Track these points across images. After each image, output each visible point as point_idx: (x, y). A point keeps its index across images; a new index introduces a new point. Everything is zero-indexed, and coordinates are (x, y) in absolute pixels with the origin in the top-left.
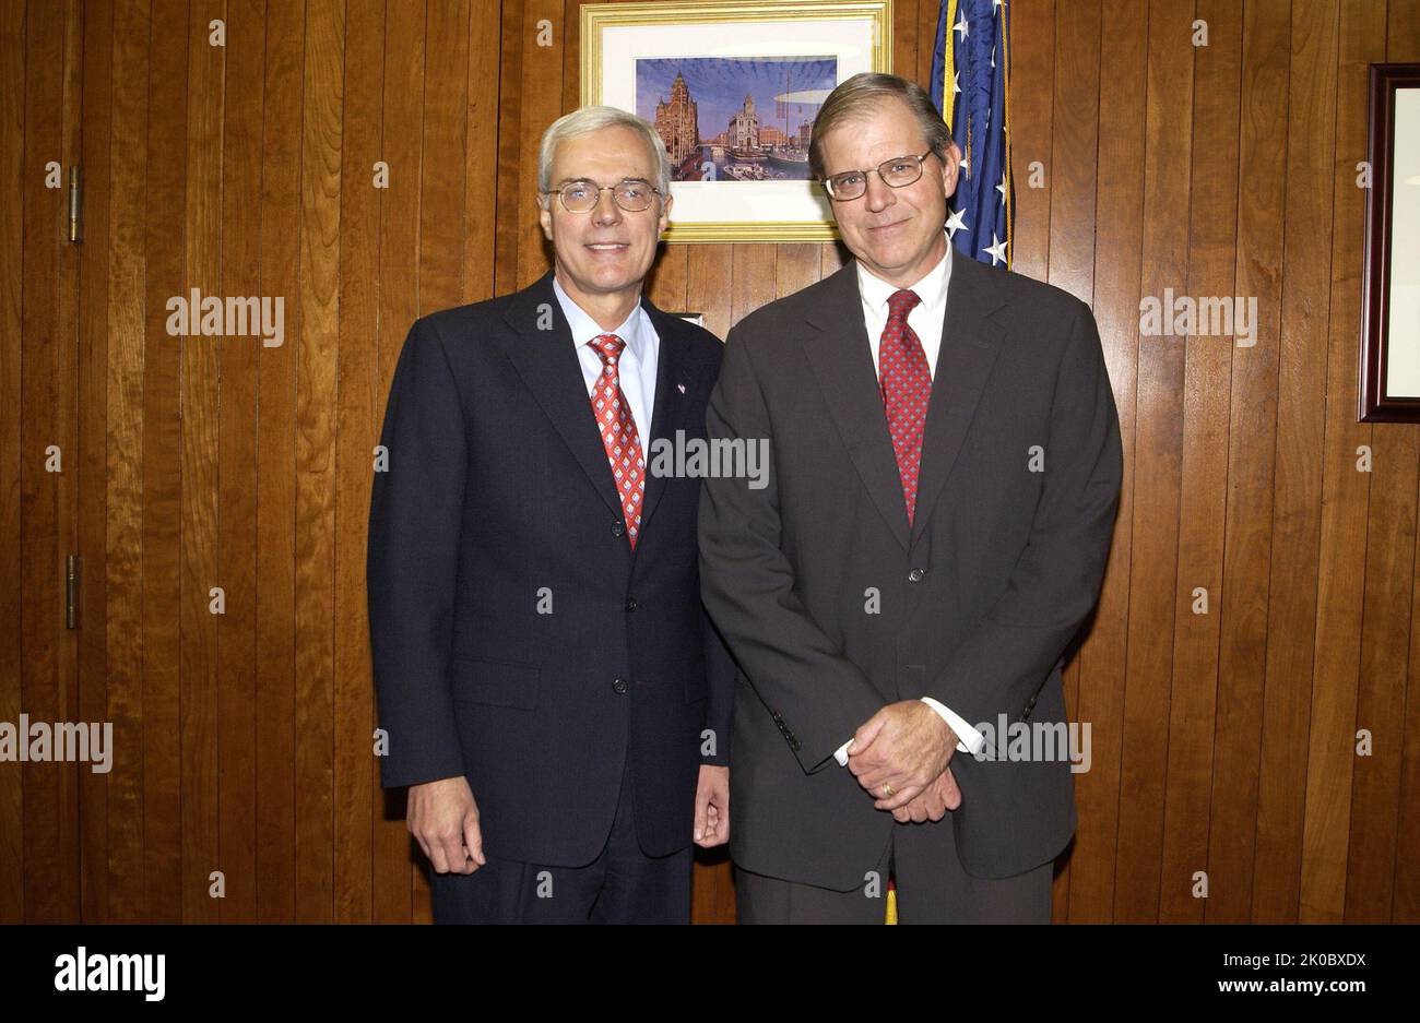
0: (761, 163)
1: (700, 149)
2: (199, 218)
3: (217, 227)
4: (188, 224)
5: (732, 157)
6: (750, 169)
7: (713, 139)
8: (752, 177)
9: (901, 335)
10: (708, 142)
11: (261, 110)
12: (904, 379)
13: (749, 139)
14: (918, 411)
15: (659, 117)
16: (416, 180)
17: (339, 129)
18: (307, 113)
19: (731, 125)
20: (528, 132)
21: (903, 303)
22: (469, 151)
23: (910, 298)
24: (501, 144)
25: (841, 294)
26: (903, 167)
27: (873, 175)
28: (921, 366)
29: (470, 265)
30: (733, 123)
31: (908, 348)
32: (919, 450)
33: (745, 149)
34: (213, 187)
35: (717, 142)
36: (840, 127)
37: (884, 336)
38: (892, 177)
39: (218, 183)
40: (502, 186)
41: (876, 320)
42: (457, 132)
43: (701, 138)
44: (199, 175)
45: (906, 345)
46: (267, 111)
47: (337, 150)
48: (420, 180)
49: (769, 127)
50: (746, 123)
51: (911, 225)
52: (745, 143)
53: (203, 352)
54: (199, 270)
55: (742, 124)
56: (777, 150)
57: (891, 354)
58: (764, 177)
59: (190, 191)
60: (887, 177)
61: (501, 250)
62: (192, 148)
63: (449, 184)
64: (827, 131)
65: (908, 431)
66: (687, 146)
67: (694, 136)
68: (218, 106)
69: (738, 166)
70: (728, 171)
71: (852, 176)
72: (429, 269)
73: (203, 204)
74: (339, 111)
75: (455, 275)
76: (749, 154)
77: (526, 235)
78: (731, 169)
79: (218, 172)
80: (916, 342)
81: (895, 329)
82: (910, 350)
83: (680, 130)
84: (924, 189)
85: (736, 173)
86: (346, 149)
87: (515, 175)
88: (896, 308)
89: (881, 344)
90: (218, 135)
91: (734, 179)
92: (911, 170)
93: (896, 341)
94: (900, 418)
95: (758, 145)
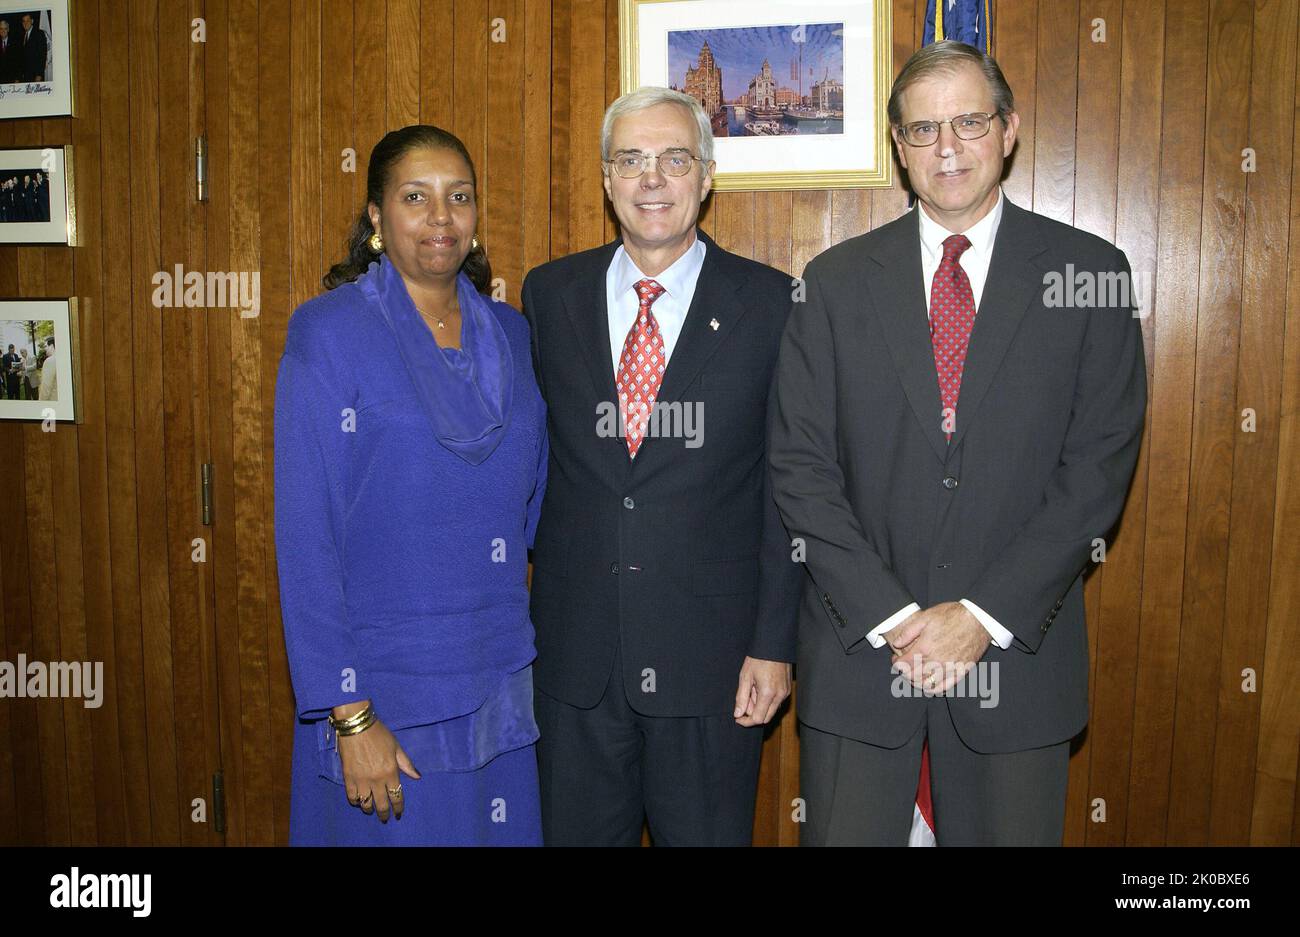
0: (778, 120)
1: (725, 109)
2: (302, 178)
3: (317, 186)
4: (294, 183)
5: (752, 116)
6: (768, 126)
7: (734, 100)
8: (769, 132)
9: (952, 274)
10: (731, 103)
11: (351, 85)
12: (952, 313)
13: (767, 99)
14: (962, 341)
15: (689, 81)
16: (482, 142)
17: (417, 99)
18: (390, 86)
19: (751, 87)
20: (576, 97)
21: (957, 246)
22: (527, 114)
23: (962, 242)
24: (554, 109)
25: (905, 232)
26: (972, 123)
27: (946, 127)
28: (968, 302)
29: (529, 214)
30: (753, 85)
31: (957, 285)
32: (961, 375)
33: (764, 108)
34: (313, 151)
35: (739, 103)
36: (922, 81)
37: (936, 275)
38: (964, 130)
39: (318, 147)
40: (555, 145)
41: (931, 260)
42: (517, 98)
43: (726, 100)
44: (301, 140)
45: (955, 283)
46: (356, 86)
47: (416, 117)
48: (485, 142)
49: (785, 89)
50: (764, 85)
51: (972, 174)
52: (764, 103)
53: (308, 291)
54: (303, 223)
55: (760, 86)
56: (791, 108)
57: (942, 290)
58: (780, 133)
59: (294, 156)
60: (958, 130)
61: (556, 200)
62: (295, 120)
63: (510, 144)
64: (910, 84)
65: (952, 358)
66: (713, 106)
67: (718, 97)
68: (316, 82)
69: (758, 123)
70: (749, 128)
71: (924, 126)
72: (494, 218)
73: (305, 166)
74: (417, 84)
75: (517, 223)
76: (767, 113)
77: (576, 187)
78: (752, 126)
79: (317, 139)
80: (966, 281)
81: (947, 268)
82: (958, 287)
83: (708, 92)
84: (988, 145)
85: (756, 129)
86: (423, 116)
87: (566, 135)
88: (949, 250)
89: (933, 282)
90: (315, 108)
91: (754, 134)
92: (977, 126)
93: (947, 279)
94: (946, 347)
95: (775, 104)
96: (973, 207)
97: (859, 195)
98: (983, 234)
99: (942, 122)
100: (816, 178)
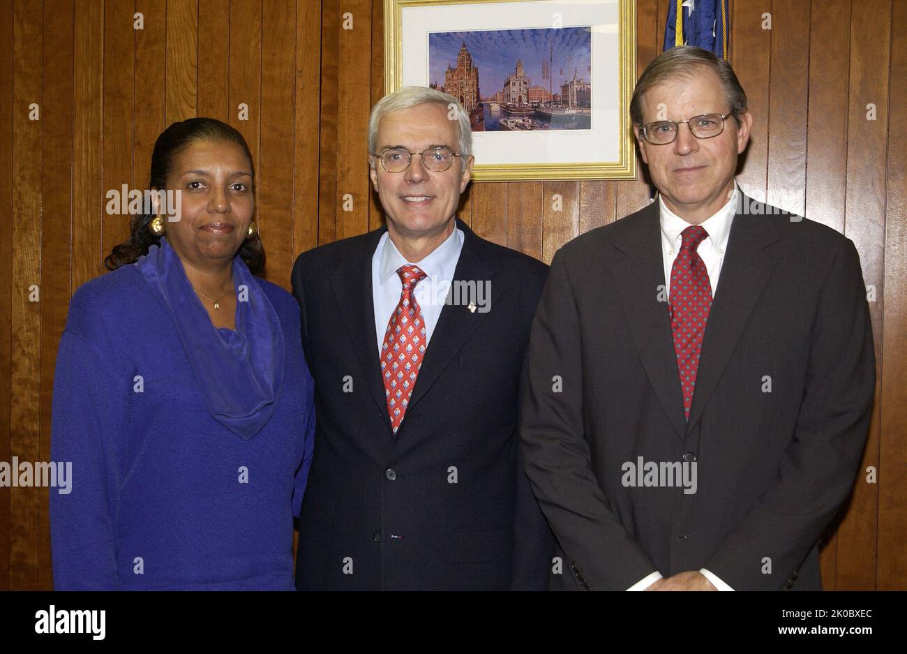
0: (530, 116)
1: (481, 105)
2: (84, 163)
3: (99, 170)
4: (76, 166)
5: (506, 112)
6: (521, 121)
7: (490, 97)
8: (522, 127)
9: (690, 262)
10: (487, 99)
11: (132, 75)
12: (690, 299)
13: (520, 96)
14: (700, 325)
15: (447, 79)
16: (256, 133)
17: (194, 91)
18: (169, 78)
19: (505, 86)
20: (344, 93)
21: (694, 236)
22: (297, 107)
23: (699, 232)
24: (323, 103)
25: (648, 222)
26: (707, 122)
27: (683, 127)
28: (705, 288)
29: (299, 200)
30: (507, 84)
31: (695, 273)
32: (698, 357)
33: (517, 105)
34: (95, 137)
35: (494, 100)
36: (663, 84)
37: (676, 263)
38: (699, 130)
39: (99, 134)
40: (324, 137)
42: (288, 92)
43: (482, 97)
44: (84, 128)
45: (693, 270)
46: (137, 77)
47: (193, 108)
48: (258, 132)
49: (536, 87)
50: (517, 84)
51: (708, 171)
52: (517, 100)
53: (88, 269)
54: (84, 204)
55: (514, 84)
56: (543, 105)
57: (680, 277)
58: (532, 128)
59: (77, 142)
60: (695, 129)
61: (324, 188)
62: (78, 107)
63: (281, 135)
64: (650, 87)
65: (690, 341)
66: (471, 103)
67: (475, 95)
68: (98, 73)
69: (512, 119)
70: (503, 123)
71: (664, 125)
72: (266, 204)
73: (87, 151)
74: (194, 77)
75: (288, 208)
76: (520, 109)
77: (343, 176)
78: (506, 122)
79: (99, 125)
80: (703, 269)
81: (685, 257)
82: (696, 275)
83: (466, 89)
84: (722, 143)
85: (510, 124)
86: (200, 107)
87: (334, 127)
88: (687, 240)
89: (673, 269)
90: (98, 96)
91: (508, 129)
92: (712, 126)
93: (685, 267)
94: (684, 330)
95: (528, 102)
96: (709, 201)
97: (604, 187)
98: (718, 225)
99: (680, 123)
100: (565, 170)
